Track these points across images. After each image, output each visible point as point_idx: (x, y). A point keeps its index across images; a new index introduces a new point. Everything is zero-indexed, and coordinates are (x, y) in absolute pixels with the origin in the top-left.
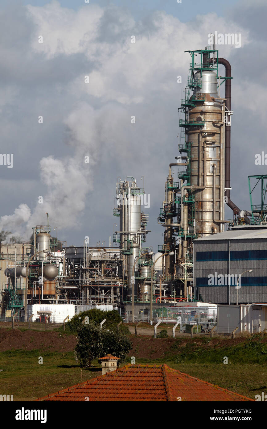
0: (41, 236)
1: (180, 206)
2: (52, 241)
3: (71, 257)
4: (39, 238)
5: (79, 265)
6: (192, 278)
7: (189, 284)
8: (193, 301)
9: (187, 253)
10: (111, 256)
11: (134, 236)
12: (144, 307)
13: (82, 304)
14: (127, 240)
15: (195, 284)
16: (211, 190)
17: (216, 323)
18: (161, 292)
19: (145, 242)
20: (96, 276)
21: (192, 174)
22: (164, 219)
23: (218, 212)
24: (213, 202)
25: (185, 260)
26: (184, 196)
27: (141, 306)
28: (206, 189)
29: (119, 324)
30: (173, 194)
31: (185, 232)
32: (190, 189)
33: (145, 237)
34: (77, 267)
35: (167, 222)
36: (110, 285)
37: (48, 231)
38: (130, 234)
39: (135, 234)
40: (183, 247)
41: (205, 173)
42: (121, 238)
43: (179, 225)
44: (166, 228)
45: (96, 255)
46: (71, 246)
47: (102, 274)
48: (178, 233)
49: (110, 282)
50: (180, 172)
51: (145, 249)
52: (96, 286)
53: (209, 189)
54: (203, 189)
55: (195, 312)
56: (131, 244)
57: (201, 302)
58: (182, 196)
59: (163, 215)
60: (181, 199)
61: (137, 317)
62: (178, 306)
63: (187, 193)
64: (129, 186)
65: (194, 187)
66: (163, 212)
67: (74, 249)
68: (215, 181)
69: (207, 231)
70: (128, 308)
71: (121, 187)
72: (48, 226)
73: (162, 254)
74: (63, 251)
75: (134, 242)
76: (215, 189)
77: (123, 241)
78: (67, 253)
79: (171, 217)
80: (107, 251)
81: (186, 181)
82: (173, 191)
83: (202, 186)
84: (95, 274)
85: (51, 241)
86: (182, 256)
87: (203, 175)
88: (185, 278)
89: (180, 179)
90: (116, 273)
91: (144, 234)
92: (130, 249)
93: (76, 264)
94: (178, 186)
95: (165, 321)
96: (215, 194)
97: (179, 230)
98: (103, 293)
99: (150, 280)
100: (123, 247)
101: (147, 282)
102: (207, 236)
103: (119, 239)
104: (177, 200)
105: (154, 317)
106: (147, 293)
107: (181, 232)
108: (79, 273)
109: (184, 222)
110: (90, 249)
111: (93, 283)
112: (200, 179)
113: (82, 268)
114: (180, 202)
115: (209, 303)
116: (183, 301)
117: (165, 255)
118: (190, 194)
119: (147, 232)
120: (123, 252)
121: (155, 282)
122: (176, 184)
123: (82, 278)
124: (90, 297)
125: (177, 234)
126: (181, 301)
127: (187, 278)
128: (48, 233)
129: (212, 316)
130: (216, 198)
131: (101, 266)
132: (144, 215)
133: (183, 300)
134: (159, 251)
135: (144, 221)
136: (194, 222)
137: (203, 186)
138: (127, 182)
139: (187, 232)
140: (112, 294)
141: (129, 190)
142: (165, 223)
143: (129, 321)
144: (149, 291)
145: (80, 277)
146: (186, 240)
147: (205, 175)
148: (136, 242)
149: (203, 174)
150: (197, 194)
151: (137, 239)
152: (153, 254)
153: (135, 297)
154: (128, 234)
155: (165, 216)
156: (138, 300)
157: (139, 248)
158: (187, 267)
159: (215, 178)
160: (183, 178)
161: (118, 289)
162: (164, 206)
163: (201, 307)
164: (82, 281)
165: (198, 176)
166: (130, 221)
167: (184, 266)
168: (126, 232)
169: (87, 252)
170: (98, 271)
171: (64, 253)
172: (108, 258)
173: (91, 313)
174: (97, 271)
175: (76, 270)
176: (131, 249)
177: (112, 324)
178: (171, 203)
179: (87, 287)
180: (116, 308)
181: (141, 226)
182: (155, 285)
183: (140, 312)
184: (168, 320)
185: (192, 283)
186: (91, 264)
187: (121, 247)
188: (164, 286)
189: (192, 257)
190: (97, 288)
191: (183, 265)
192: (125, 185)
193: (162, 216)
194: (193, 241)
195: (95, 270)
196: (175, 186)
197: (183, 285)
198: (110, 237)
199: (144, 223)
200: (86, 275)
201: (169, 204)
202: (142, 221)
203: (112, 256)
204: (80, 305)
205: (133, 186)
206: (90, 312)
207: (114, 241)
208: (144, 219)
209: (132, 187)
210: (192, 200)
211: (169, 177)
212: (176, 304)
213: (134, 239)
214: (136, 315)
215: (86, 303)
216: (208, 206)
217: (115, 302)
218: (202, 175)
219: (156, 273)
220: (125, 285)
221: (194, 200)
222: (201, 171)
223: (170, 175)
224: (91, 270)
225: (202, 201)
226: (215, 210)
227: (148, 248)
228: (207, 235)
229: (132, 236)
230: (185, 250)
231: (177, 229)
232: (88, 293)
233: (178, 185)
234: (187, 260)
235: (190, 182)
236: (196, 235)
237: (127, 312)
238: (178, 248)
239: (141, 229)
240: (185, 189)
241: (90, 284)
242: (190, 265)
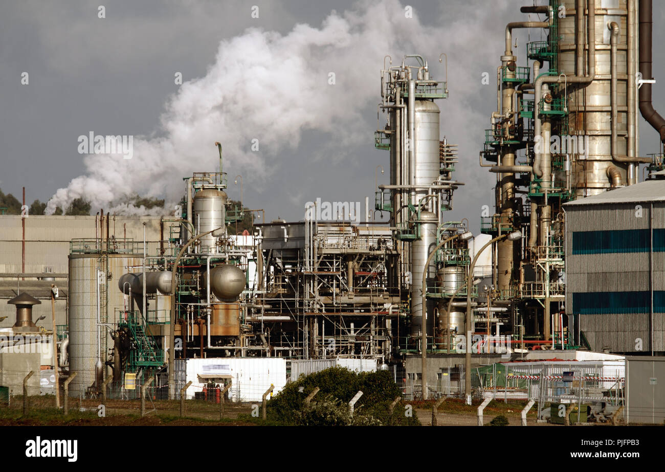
0: (204, 197)
1: (533, 124)
2: (230, 208)
3: (278, 245)
4: (199, 202)
5: (294, 265)
6: (563, 293)
7: (555, 307)
8: (565, 349)
9: (549, 234)
10: (371, 244)
11: (424, 195)
12: (450, 363)
13: (302, 358)
14: (407, 206)
15: (569, 308)
16: (607, 84)
17: (623, 399)
18: (489, 328)
19: (450, 209)
20: (335, 290)
21: (562, 48)
22: (495, 154)
23: (623, 138)
24: (611, 112)
25: (545, 251)
26: (543, 100)
27: (442, 360)
28: (593, 82)
29: (394, 403)
30: (515, 96)
31: (546, 185)
32: (556, 82)
33: (449, 198)
34: (290, 271)
35: (501, 161)
36: (369, 311)
37: (220, 186)
38: (415, 191)
39: (426, 192)
40: (539, 220)
41: (592, 44)
42: (393, 199)
43: (530, 168)
44: (500, 176)
45: (333, 243)
46: (277, 220)
47: (347, 283)
48: (529, 189)
49: (368, 305)
50: (532, 43)
51: (450, 227)
52: (335, 314)
53: (601, 82)
54: (587, 84)
55: (573, 373)
56: (417, 214)
57: (585, 350)
58: (538, 100)
59: (492, 146)
60: (534, 106)
61: (435, 387)
62: (530, 361)
63: (549, 92)
64: (410, 77)
65: (566, 79)
66: (491, 139)
67: (282, 227)
68: (615, 63)
69: (596, 181)
70: (412, 366)
71: (393, 80)
72: (221, 174)
73: (490, 237)
74: (258, 231)
75: (424, 210)
76: (615, 81)
77: (399, 208)
78: (265, 237)
79: (513, 149)
80: (361, 232)
81: (546, 64)
82: (516, 88)
83: (585, 76)
84: (332, 285)
85: (227, 208)
86: (538, 242)
87: (588, 50)
88: (545, 294)
89: (531, 58)
90: (381, 284)
91: (447, 190)
92: (414, 226)
93: (289, 264)
94: (529, 77)
95: (500, 395)
96: (615, 93)
97: (530, 180)
98: (352, 332)
99: (465, 300)
100: (399, 221)
101: (455, 304)
102: (596, 194)
103: (388, 203)
104: (526, 110)
105: (472, 385)
106: (455, 330)
107: (535, 185)
108: (296, 282)
109: (541, 161)
110: (320, 228)
111: (329, 308)
112: (581, 60)
113: (302, 271)
114: (534, 113)
115: (603, 352)
116: (541, 349)
117: (499, 241)
118: (556, 94)
119: (454, 187)
120: (399, 233)
121: (476, 304)
122: (522, 70)
123: (302, 293)
124: (321, 340)
125: (526, 189)
126: (537, 349)
127: (550, 294)
128: (221, 189)
129: (614, 383)
130: (619, 104)
131: (347, 267)
132: (448, 147)
133: (543, 347)
134: (484, 232)
135: (447, 159)
136: (566, 160)
137: (587, 76)
138: (406, 68)
139: (551, 186)
140: (373, 333)
141: (412, 86)
142: (497, 165)
143: (415, 398)
144: (460, 326)
145: (297, 294)
146: (546, 204)
147: (592, 50)
148: (430, 211)
149: (587, 47)
150: (574, 93)
151: (430, 202)
152: (470, 238)
153: (429, 340)
154: (409, 191)
155: (497, 147)
156: (434, 347)
157: (436, 224)
158: (550, 267)
159: (615, 55)
160: (539, 58)
161: (388, 323)
162: (496, 125)
163: (587, 363)
164: (301, 304)
165: (576, 51)
166: (415, 161)
167: (544, 267)
168: (405, 185)
169: (314, 235)
170: (341, 278)
171: (258, 237)
172: (362, 247)
173: (326, 377)
174: (338, 280)
175: (289, 279)
176: (417, 226)
177: (376, 402)
178: (512, 116)
179: (314, 317)
180: (384, 367)
181: (442, 172)
182: (474, 312)
183: (440, 375)
184: (508, 394)
185: (563, 307)
186: (322, 264)
187: (393, 222)
188: (497, 314)
189: (562, 243)
190: (337, 319)
191: (542, 264)
192: (403, 75)
193: (489, 148)
194: (565, 207)
195: (332, 277)
196: (520, 76)
197: (542, 310)
198: (367, 199)
199: (448, 164)
200: (312, 289)
201: (506, 120)
202: (441, 159)
203: (373, 243)
204: (297, 359)
205: (421, 77)
206: (323, 376)
207: (377, 209)
208: (447, 155)
209: (418, 80)
210: (560, 109)
211: (506, 55)
212: (525, 354)
213: (424, 202)
214: (430, 382)
215: (312, 355)
216: (599, 122)
217: (380, 352)
218: (585, 50)
219: (478, 281)
220: (403, 311)
221: (566, 109)
222: (581, 42)
223: (509, 49)
224: (323, 277)
225: (585, 112)
226: (615, 131)
227: (457, 224)
228: (596, 192)
229: (420, 197)
230: (546, 227)
231: (525, 180)
232: (316, 332)
233: (529, 74)
234: (550, 251)
235: (556, 66)
236: (570, 192)
237: (409, 374)
238: (528, 224)
239: (439, 180)
240: (543, 83)
241: (320, 310)
242: (558, 263)
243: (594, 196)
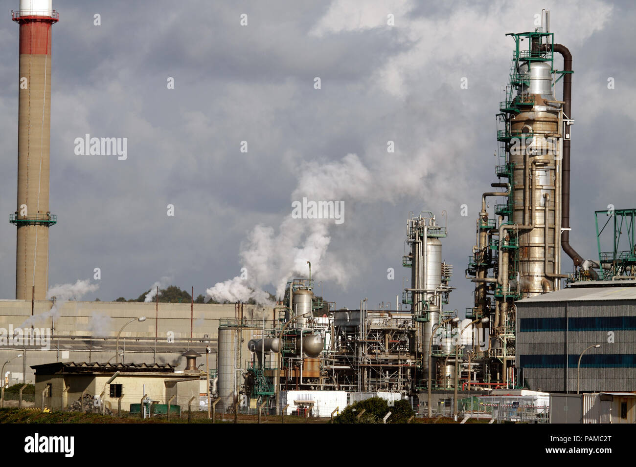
0: (300, 294)
1: (498, 253)
2: (315, 301)
3: (342, 324)
4: (297, 297)
5: (353, 335)
6: (515, 356)
7: (509, 363)
8: (515, 388)
9: (507, 319)
10: (399, 324)
11: (432, 295)
12: (445, 397)
13: (357, 391)
14: (421, 301)
15: (517, 364)
16: (542, 230)
17: (548, 419)
18: (469, 375)
19: (447, 303)
20: (377, 351)
21: (516, 208)
22: (475, 271)
23: (552, 263)
24: (545, 248)
25: (503, 330)
26: (504, 239)
27: (441, 395)
28: (534, 229)
29: (410, 419)
30: (487, 236)
31: (505, 290)
32: (512, 229)
33: (447, 297)
34: (350, 339)
35: (478, 276)
36: (397, 364)
37: (309, 287)
38: (426, 293)
39: (433, 293)
40: (501, 311)
41: (533, 206)
42: (413, 298)
43: (495, 280)
44: (478, 285)
45: (377, 322)
46: (343, 308)
47: (385, 348)
48: (495, 292)
49: (397, 360)
50: (498, 205)
51: (447, 314)
52: (377, 365)
53: (538, 229)
54: (530, 230)
55: (518, 403)
56: (427, 306)
57: (526, 389)
58: (501, 240)
59: (473, 266)
60: (499, 243)
61: (436, 410)
62: (493, 395)
63: (508, 234)
64: (424, 225)
65: (518, 227)
66: (473, 262)
67: (346, 313)
68: (547, 218)
69: (535, 288)
70: (422, 398)
71: (414, 226)
72: (310, 280)
73: (471, 321)
74: (332, 315)
75: (432, 304)
76: (547, 229)
77: (416, 302)
78: (336, 319)
79: (485, 269)
80: (394, 317)
81: (506, 218)
82: (488, 232)
83: (529, 225)
84: (376, 348)
85: (313, 301)
86: (500, 324)
87: (531, 210)
88: (503, 355)
89: (497, 214)
90: (405, 348)
91: (446, 292)
92: (425, 314)
93: (350, 335)
94: (495, 225)
95: (475, 416)
96: (547, 236)
97: (495, 287)
98: (387, 376)
99: (454, 358)
100: (416, 310)
101: (449, 360)
102: (535, 296)
103: (411, 299)
104: (493, 245)
105: (459, 410)
106: (449, 376)
107: (499, 290)
108: (353, 347)
109: (502, 275)
110: (369, 314)
111: (374, 362)
112: (527, 215)
113: (358, 339)
114: (498, 247)
115: (538, 391)
116: (500, 388)
117: (476, 323)
118: (512, 236)
119: (450, 290)
120: (416, 317)
121: (462, 361)
122: (492, 221)
123: (357, 353)
124: (369, 381)
125: (493, 292)
126: (498, 388)
127: (507, 355)
128: (310, 290)
129: (543, 409)
130: (549, 242)
131: (384, 337)
132: (446, 266)
133: (501, 387)
134: (467, 317)
135: (446, 274)
136: (517, 275)
137: (530, 225)
138: (422, 219)
139: (508, 291)
140: (400, 377)
141: (426, 229)
142: (476, 278)
143: (424, 416)
144: (452, 374)
145: (355, 353)
146: (505, 301)
147: (534, 210)
148: (435, 304)
149: (530, 208)
150: (522, 236)
151: (435, 299)
152: (458, 321)
153: (433, 382)
154: (423, 293)
155: (476, 267)
156: (436, 386)
157: (439, 313)
158: (507, 339)
159: (547, 213)
160: (502, 214)
161: (409, 371)
162: (475, 254)
163: (527, 397)
164: (357, 359)
165: (524, 210)
166: (427, 274)
167: (503, 339)
168: (421, 289)
169: (365, 318)
170: (381, 344)
171: (332, 319)
172: (394, 326)
173: (370, 403)
174: (379, 345)
175: (350, 344)
176: (427, 314)
177: (399, 419)
178: (485, 248)
179: (364, 367)
180: (406, 397)
181: (443, 282)
182: (461, 365)
183: (439, 403)
184: (479, 415)
185: (514, 363)
186: (370, 335)
187: (413, 311)
188: (474, 367)
189: (514, 326)
190: (378, 368)
191: (501, 337)
192: (420, 223)
193: (472, 267)
194: (516, 303)
195: (376, 343)
196: (491, 225)
197: (501, 365)
198: (398, 297)
199: (446, 277)
200: (364, 350)
201: (482, 251)
202: (442, 273)
203: (400, 323)
204: (354, 392)
205: (431, 225)
206: (368, 402)
207: (403, 303)
208: (446, 271)
209: (429, 226)
210: (514, 245)
211: (482, 212)
212: (491, 391)
213: (431, 299)
214: (434, 407)
215: (363, 389)
216: (537, 253)
217: (404, 389)
218: (529, 209)
219: (463, 347)
220: (418, 364)
221: (517, 245)
222: (527, 204)
223: (484, 209)
224: (370, 343)
225: (529, 247)
226: (547, 258)
227: (451, 313)
228: (536, 295)
229: (429, 296)
230: (505, 315)
231: (493, 286)
232: (366, 376)
233: (495, 224)
234: (507, 330)
235: (512, 219)
236: (519, 294)
237: (421, 402)
238: (494, 313)
239: (441, 286)
240: (504, 229)
241: (368, 363)
242: (511, 337)
243: (534, 297)
